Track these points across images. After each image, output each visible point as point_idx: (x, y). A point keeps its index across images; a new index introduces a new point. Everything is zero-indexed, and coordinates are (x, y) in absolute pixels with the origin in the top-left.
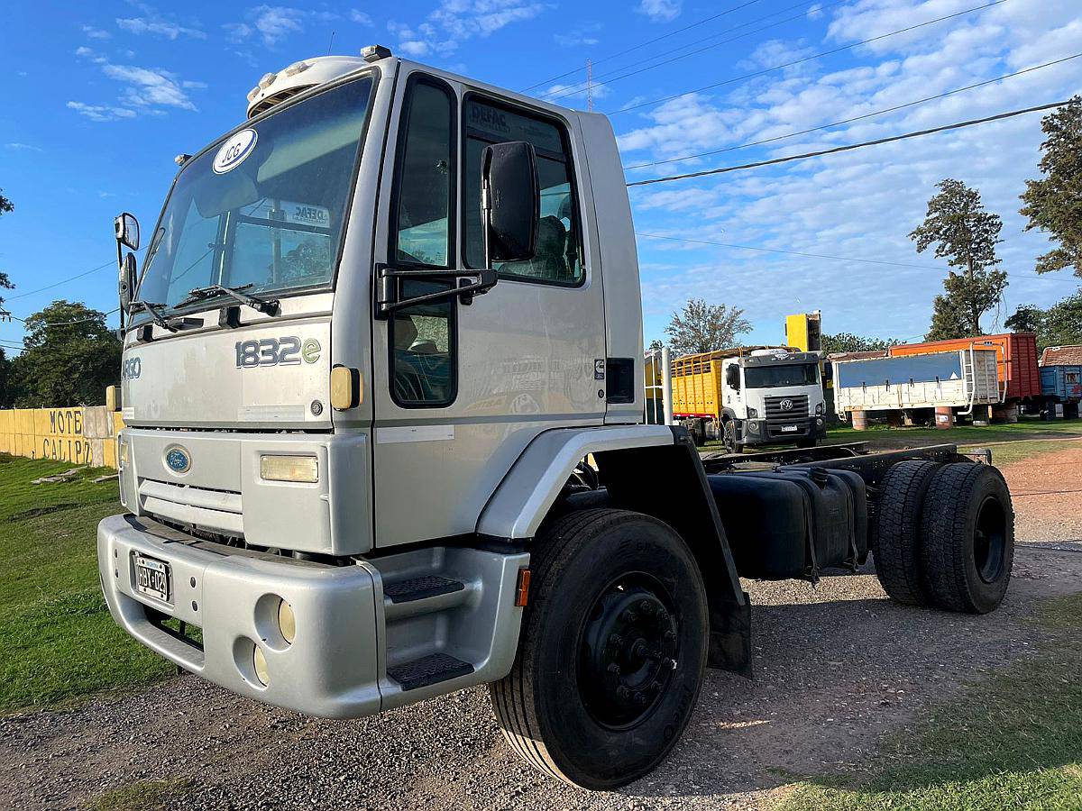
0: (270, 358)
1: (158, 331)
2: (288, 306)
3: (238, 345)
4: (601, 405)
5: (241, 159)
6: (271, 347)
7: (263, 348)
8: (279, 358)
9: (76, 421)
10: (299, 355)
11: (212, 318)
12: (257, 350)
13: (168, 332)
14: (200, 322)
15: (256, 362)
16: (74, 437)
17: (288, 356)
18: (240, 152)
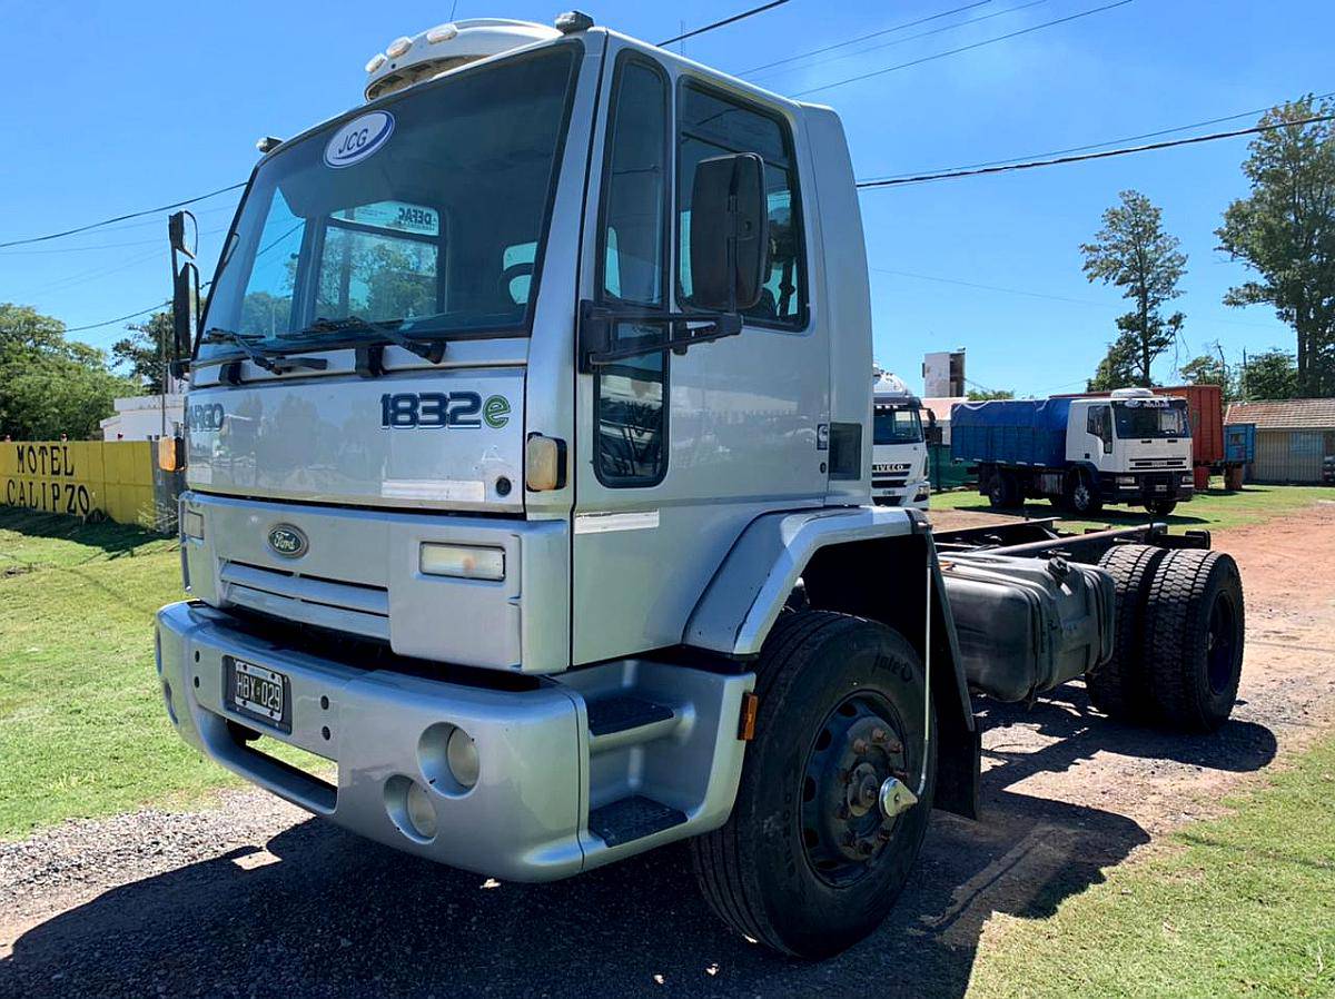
0: (435, 417)
1: (253, 370)
2: (459, 352)
3: (385, 398)
4: (821, 482)
5: (369, 151)
6: (435, 404)
7: (422, 404)
8: (448, 419)
9: (53, 459)
10: (479, 415)
11: (344, 359)
12: (415, 405)
13: (270, 375)
14: (322, 364)
15: (414, 421)
16: (49, 479)
17: (461, 417)
18: (367, 142)
